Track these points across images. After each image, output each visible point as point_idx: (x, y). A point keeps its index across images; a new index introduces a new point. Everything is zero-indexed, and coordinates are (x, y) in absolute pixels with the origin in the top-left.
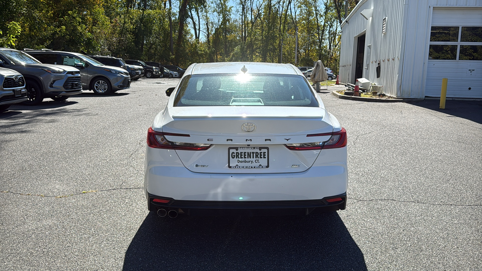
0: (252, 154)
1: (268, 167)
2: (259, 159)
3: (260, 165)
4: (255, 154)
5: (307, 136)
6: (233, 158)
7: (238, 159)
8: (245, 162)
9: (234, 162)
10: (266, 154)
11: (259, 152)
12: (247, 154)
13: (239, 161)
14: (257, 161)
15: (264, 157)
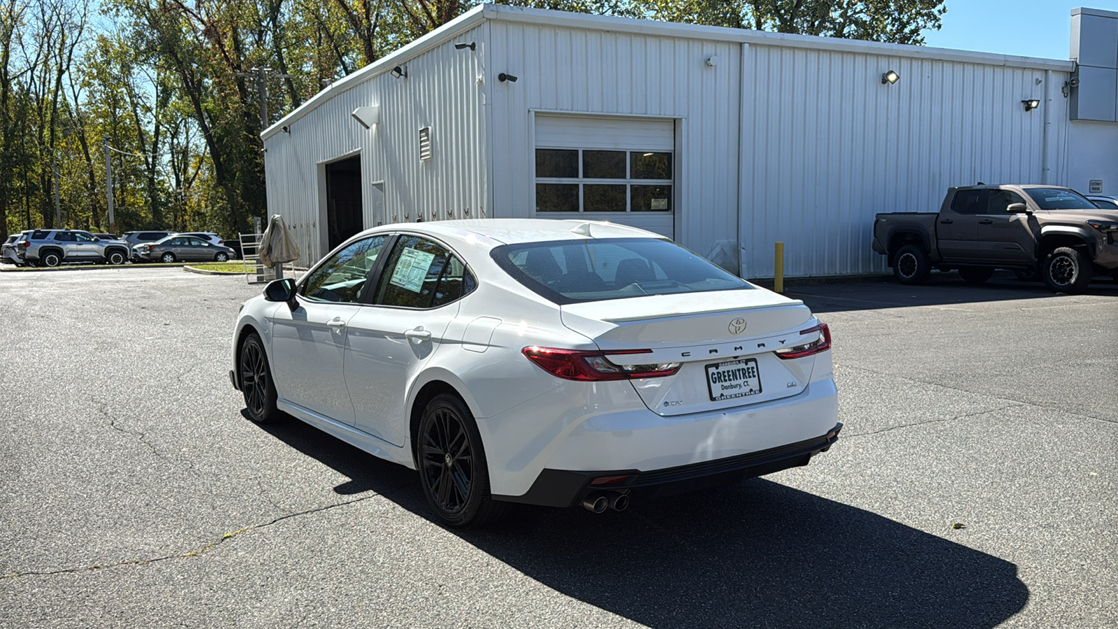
0: (737, 373)
1: (761, 390)
2: (748, 380)
3: (751, 390)
4: (741, 372)
5: (801, 334)
6: (715, 382)
7: (721, 383)
8: (732, 387)
9: (717, 389)
10: (755, 370)
11: (745, 367)
12: (731, 373)
13: (724, 388)
14: (746, 384)
15: (754, 376)
